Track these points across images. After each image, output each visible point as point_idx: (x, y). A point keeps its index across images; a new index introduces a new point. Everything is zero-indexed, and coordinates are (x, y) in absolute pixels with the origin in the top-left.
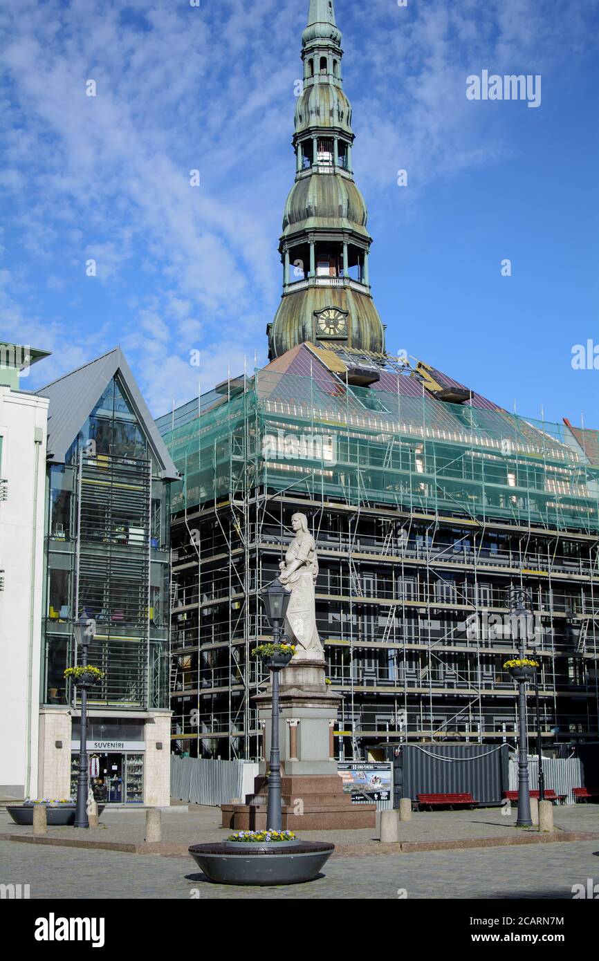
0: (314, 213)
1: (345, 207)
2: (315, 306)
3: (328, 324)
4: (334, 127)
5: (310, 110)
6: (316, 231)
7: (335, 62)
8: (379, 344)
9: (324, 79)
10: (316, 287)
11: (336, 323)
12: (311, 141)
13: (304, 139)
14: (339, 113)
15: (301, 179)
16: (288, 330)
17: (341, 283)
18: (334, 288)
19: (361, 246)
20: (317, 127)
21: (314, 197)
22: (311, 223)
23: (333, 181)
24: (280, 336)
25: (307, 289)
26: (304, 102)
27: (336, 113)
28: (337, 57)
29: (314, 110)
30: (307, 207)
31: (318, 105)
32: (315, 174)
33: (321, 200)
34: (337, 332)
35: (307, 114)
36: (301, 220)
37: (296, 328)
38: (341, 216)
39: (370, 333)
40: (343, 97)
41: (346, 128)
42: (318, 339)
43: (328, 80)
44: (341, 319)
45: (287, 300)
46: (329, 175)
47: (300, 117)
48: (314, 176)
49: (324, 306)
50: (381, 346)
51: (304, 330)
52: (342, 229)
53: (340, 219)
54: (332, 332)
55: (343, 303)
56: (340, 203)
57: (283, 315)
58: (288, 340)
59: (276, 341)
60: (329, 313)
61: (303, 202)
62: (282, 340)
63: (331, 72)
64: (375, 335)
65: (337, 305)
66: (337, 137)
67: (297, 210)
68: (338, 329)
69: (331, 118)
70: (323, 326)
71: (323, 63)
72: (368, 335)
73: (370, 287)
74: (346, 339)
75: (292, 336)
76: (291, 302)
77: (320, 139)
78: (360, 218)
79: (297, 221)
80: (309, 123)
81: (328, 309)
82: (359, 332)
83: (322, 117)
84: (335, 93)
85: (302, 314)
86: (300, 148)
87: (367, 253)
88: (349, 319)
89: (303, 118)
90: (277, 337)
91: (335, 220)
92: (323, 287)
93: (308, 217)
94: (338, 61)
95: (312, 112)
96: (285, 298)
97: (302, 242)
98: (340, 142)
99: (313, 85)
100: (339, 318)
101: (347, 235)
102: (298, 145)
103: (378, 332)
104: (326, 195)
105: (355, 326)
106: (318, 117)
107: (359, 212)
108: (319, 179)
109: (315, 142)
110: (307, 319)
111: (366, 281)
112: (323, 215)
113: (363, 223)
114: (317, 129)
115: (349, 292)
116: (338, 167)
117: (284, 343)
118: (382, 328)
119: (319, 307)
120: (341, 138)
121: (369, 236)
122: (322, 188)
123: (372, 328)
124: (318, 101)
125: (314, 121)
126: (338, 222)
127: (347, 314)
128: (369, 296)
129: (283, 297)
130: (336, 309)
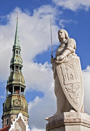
0: (14, 80)
4: (19, 64)
6: (14, 84)
9: (17, 55)
10: (13, 95)
13: (12, 66)
14: (20, 61)
17: (19, 95)
20: (15, 64)
21: (14, 77)
22: (13, 82)
24: (6, 106)
26: (13, 59)
28: (20, 51)
31: (16, 59)
34: (18, 105)
38: (20, 81)
40: (21, 58)
41: (21, 64)
42: (14, 106)
45: (8, 98)
46: (18, 73)
48: (14, 73)
49: (15, 99)
51: (11, 104)
55: (20, 99)
56: (19, 79)
57: (7, 101)
61: (12, 78)
63: (18, 53)
64: (26, 106)
67: (11, 80)
69: (18, 62)
70: (15, 104)
71: (17, 51)
73: (25, 96)
74: (20, 106)
75: (8, 105)
77: (16, 66)
78: (23, 82)
79: (10, 82)
82: (23, 105)
85: (11, 101)
86: (11, 68)
87: (25, 89)
91: (18, 82)
92: (16, 96)
97: (11, 86)
98: (20, 67)
100: (18, 102)
101: (21, 85)
104: (17, 77)
105: (22, 104)
107: (23, 81)
112: (16, 81)
113: (24, 83)
115: (21, 97)
121: (25, 86)
122: (16, 75)
123: (25, 104)
125: (15, 62)
127: (20, 101)
128: (25, 98)
130: (18, 100)
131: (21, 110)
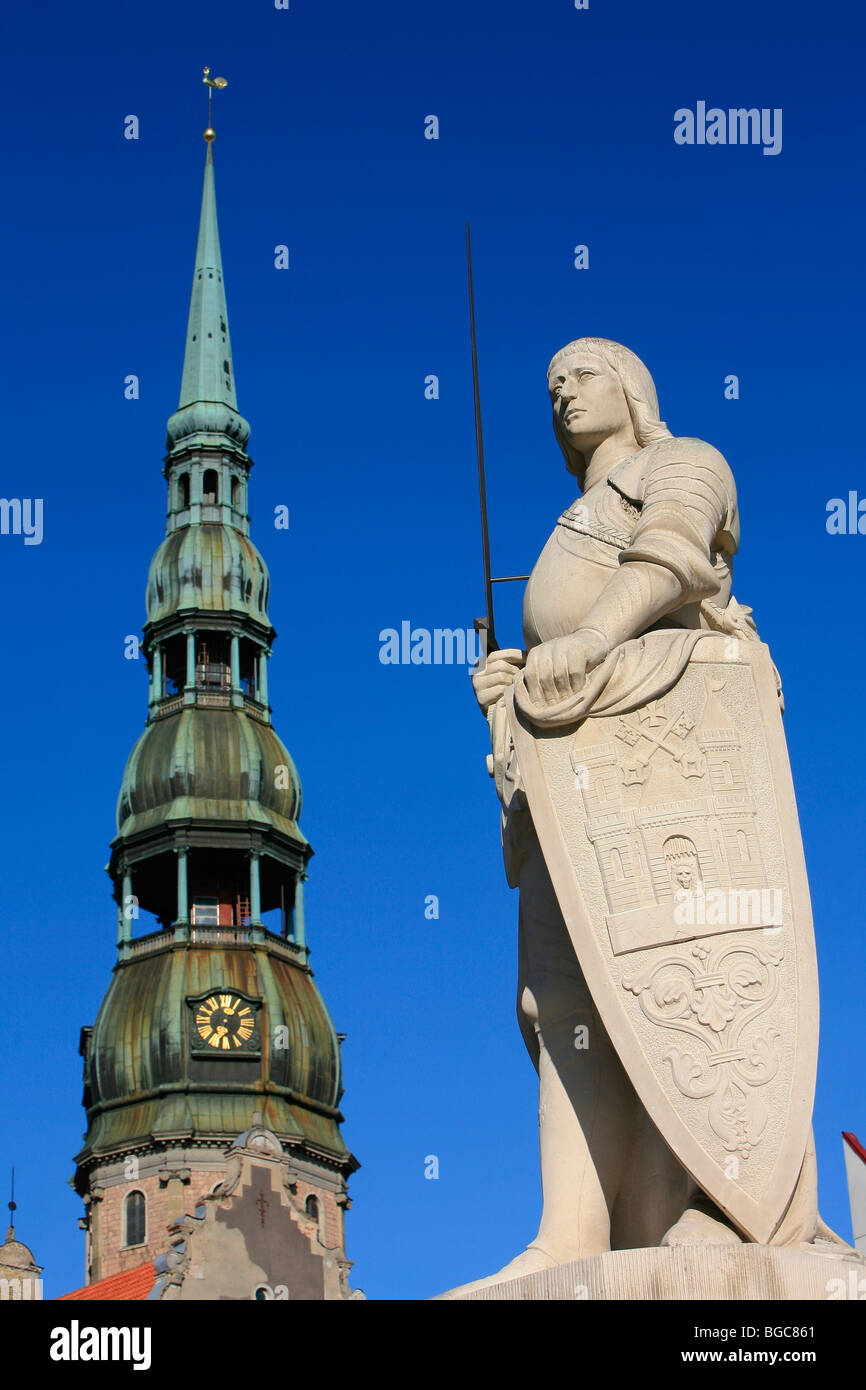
0: (187, 788)
1: (254, 776)
2: (189, 986)
3: (215, 1024)
4: (232, 611)
5: (181, 575)
6: (190, 825)
7: (235, 481)
8: (328, 1074)
9: (212, 515)
10: (190, 947)
11: (233, 1025)
12: (183, 639)
13: (166, 637)
14: (242, 583)
15: (160, 719)
16: (129, 1039)
17: (243, 939)
18: (229, 948)
19: (289, 862)
20: (196, 610)
21: (187, 755)
22: (182, 809)
23: (229, 724)
24: (109, 1054)
25: (172, 951)
26: (169, 559)
27: (235, 582)
28: (239, 472)
29: (189, 575)
30: (172, 775)
31: (198, 566)
32: (190, 707)
33: (203, 761)
34: (238, 1043)
35: (175, 584)
36: (158, 804)
37: (146, 1034)
38: (245, 796)
39: (309, 1048)
40: (251, 552)
41: (256, 615)
42: (195, 1058)
43: (221, 515)
44: (247, 1016)
45: (127, 975)
46: (222, 709)
47: (160, 591)
48: (188, 712)
49: (207, 986)
50: (334, 1076)
51: (164, 1039)
52: (250, 822)
53: (244, 803)
54: (226, 1044)
55: (251, 981)
56: (243, 769)
57: (118, 1007)
58: (129, 1063)
59: (102, 1064)
60: (219, 1003)
61: (164, 765)
62: (113, 1061)
63: (228, 502)
64: (320, 1053)
65: (237, 985)
66: (239, 633)
67: (150, 783)
68: (239, 1037)
69: (226, 593)
70: (205, 1032)
71: (211, 481)
72: (305, 1051)
73: (308, 952)
74: (257, 1060)
75: (138, 1053)
76: (136, 979)
77: (201, 637)
78: (286, 803)
79: (151, 806)
80: (178, 603)
81: (216, 993)
83: (206, 590)
84: (234, 543)
85: (158, 1003)
86: (157, 655)
87: (302, 878)
88: (263, 1016)
89: (167, 593)
90: (102, 1056)
91: (233, 803)
92: (206, 948)
93: (175, 796)
94: (242, 480)
95: (186, 580)
96: (121, 972)
97: (160, 850)
98: (243, 642)
99: (187, 527)
100: (241, 1014)
101: (259, 836)
102: (154, 649)
103: (327, 1048)
104: (214, 752)
106: (198, 590)
108: (198, 718)
109: (191, 641)
110: (171, 1015)
111: (299, 937)
112: (206, 794)
113: (293, 813)
114: (196, 614)
115: (262, 958)
116: (240, 693)
117: (118, 1067)
118: (335, 1041)
119: (197, 988)
120: (246, 634)
121: (306, 842)
122: (205, 733)
123: (313, 1038)
124: (198, 559)
125: (189, 599)
126: (239, 809)
127: (259, 1005)
128: (303, 970)
129: (116, 969)
130: (235, 994)
131: (272, 1103)
